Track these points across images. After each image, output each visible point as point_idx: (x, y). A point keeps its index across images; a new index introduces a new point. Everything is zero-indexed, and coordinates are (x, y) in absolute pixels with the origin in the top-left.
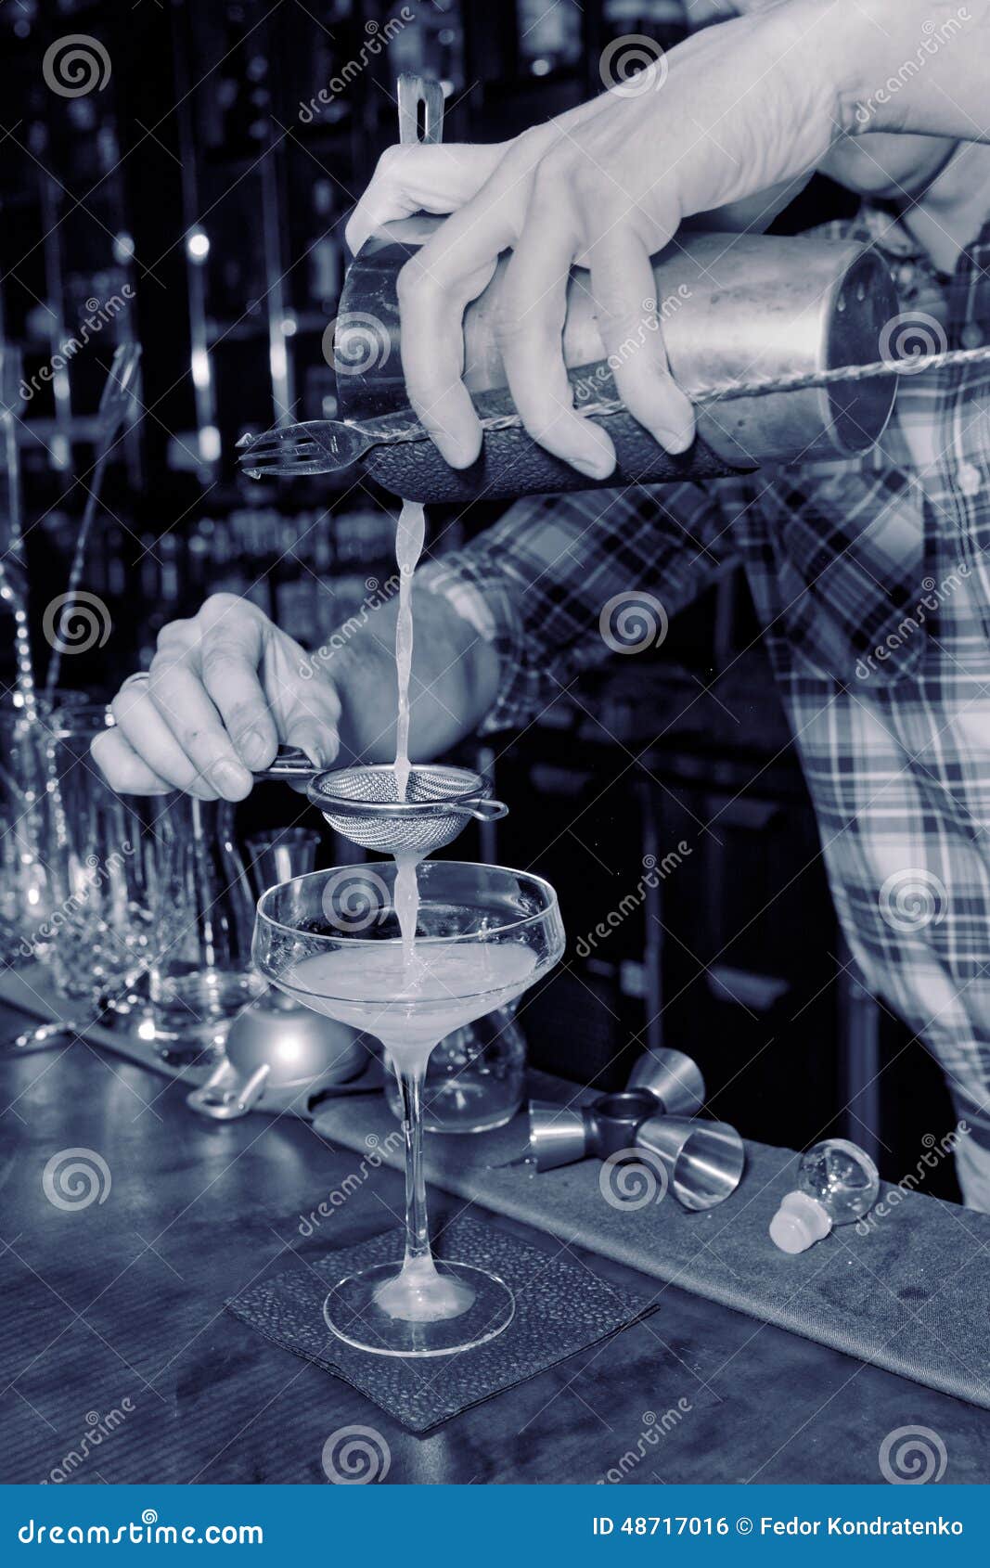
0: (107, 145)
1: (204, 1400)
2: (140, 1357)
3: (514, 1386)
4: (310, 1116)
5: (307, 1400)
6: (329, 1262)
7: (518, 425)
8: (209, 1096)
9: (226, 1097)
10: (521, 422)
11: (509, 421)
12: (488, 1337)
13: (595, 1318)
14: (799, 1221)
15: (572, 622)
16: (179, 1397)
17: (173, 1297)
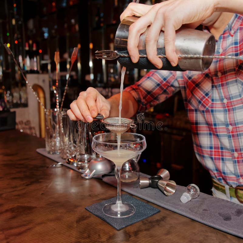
0: (77, 27)
1: (80, 224)
2: (70, 216)
3: (135, 223)
4: (102, 178)
5: (98, 224)
6: (103, 202)
7: (146, 57)
8: (85, 175)
9: (88, 175)
10: (147, 56)
11: (145, 56)
12: (130, 215)
13: (150, 212)
14: (185, 197)
15: (151, 98)
16: (76, 223)
17: (76, 206)
